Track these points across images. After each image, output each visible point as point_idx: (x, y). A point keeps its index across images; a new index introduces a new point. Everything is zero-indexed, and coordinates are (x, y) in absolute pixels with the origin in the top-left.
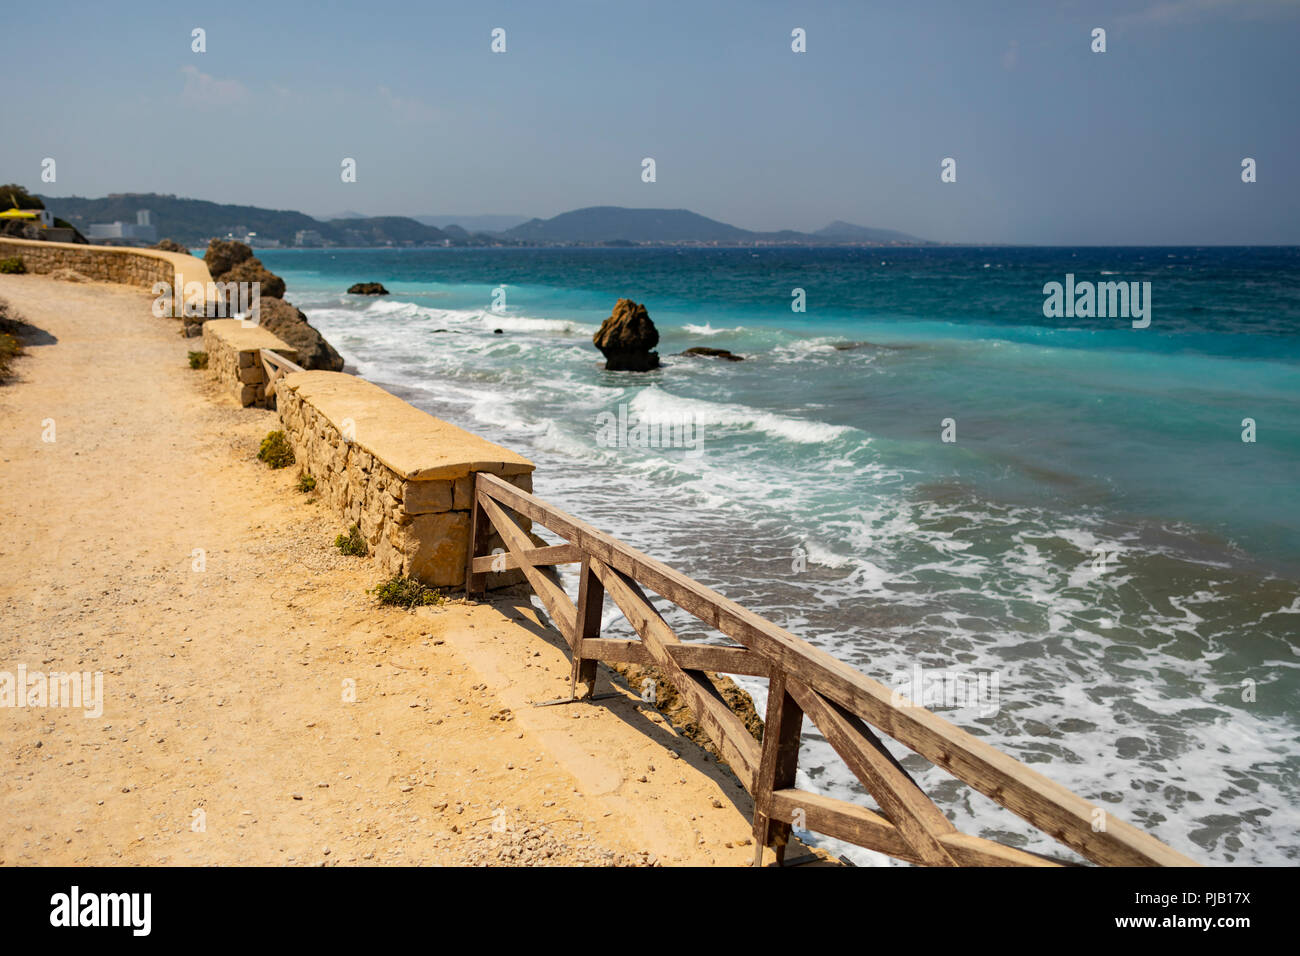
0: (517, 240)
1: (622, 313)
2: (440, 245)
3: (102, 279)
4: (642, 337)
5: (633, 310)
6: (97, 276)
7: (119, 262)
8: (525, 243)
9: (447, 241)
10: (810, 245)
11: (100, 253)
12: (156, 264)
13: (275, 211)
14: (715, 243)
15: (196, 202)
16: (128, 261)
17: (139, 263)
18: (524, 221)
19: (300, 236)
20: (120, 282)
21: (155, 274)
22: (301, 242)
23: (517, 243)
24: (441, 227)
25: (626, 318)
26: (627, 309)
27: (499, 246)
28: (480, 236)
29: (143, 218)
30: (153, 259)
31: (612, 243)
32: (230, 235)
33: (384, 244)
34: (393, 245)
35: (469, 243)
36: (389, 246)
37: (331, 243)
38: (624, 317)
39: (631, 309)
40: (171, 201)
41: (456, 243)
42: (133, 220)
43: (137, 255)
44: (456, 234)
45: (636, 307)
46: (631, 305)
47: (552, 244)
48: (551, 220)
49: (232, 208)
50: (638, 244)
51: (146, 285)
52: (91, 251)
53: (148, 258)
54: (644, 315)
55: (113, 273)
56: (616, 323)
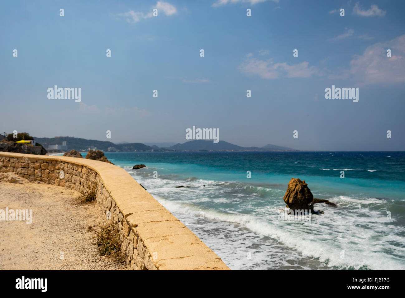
0: (173, 150)
1: (296, 185)
2: (150, 151)
3: (36, 180)
4: (307, 198)
5: (301, 184)
6: (32, 178)
7: (51, 167)
8: (176, 151)
9: (153, 150)
10: (261, 151)
11: (37, 160)
12: (80, 170)
13: (103, 141)
14: (232, 150)
15: (80, 139)
16: (57, 167)
17: (66, 169)
18: (176, 144)
19: (109, 149)
20: (49, 183)
21: (78, 178)
22: (110, 150)
23: (173, 151)
24: (151, 146)
25: (299, 187)
26: (298, 183)
27: (168, 151)
28: (162, 149)
29: (64, 143)
30: (78, 166)
31: (202, 151)
32: (89, 148)
33: (134, 151)
34: (137, 151)
35: (159, 150)
36: (135, 151)
37: (118, 150)
38: (298, 187)
39: (300, 183)
40: (73, 139)
41: (155, 151)
42: (61, 144)
43: (64, 162)
44: (156, 148)
45: (302, 182)
46: (300, 181)
47: (184, 151)
48: (183, 144)
49: (91, 141)
50: (209, 151)
51: (70, 187)
52: (29, 159)
53: (73, 164)
54: (306, 186)
55: (44, 176)
56: (294, 190)
